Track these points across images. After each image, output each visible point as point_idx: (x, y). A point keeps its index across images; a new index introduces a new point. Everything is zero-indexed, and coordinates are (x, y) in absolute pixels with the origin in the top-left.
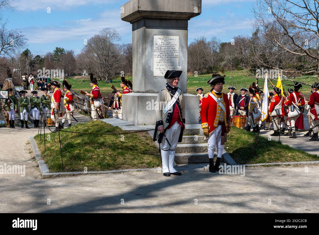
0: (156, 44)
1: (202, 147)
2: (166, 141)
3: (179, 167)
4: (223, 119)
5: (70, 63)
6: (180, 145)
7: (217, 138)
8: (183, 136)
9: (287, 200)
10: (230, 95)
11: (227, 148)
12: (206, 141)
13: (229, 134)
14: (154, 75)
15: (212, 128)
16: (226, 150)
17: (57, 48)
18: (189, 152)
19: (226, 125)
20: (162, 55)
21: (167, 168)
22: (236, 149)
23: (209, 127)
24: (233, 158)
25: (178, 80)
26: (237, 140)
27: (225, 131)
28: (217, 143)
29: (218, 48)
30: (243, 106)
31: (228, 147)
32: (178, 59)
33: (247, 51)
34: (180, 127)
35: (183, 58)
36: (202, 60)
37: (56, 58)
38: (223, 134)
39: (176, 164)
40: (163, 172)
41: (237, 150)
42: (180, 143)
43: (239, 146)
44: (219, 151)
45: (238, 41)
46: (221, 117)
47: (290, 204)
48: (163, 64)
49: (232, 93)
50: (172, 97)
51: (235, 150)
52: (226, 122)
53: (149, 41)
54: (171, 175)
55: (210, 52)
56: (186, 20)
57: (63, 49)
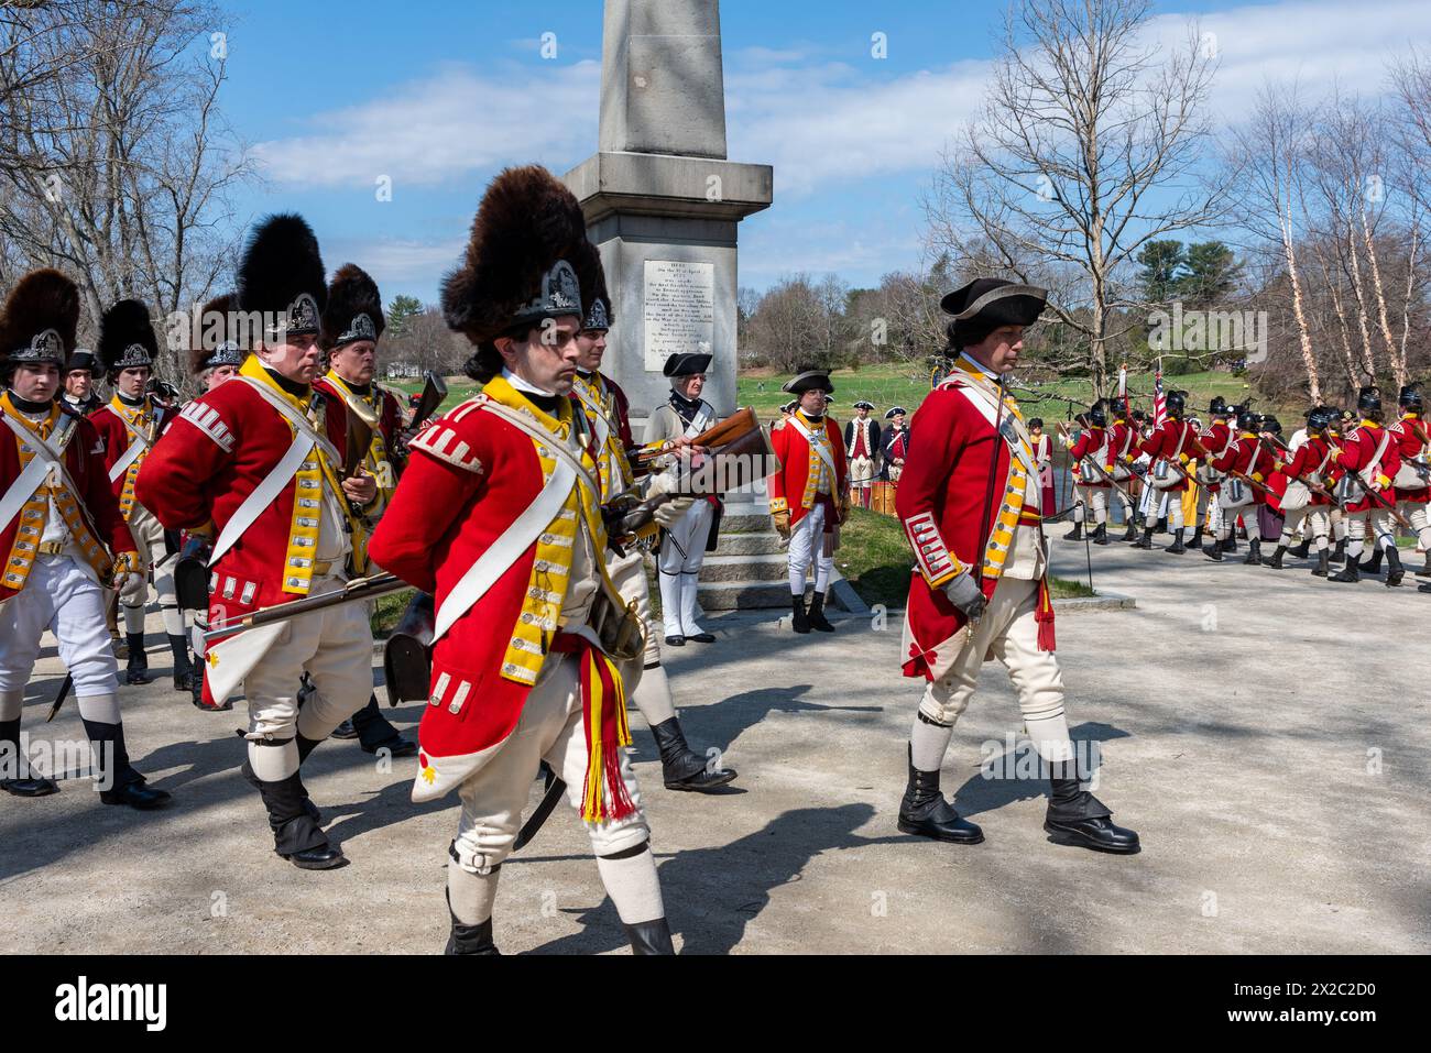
0: (651, 284)
1: (775, 565)
2: (672, 545)
3: (711, 620)
4: (826, 488)
5: (435, 340)
6: (712, 561)
7: (813, 539)
8: (720, 536)
9: (991, 702)
10: (861, 425)
11: (845, 566)
12: (784, 548)
13: (848, 527)
14: (647, 368)
15: (798, 513)
16: (841, 572)
17: (399, 299)
18: (741, 579)
19: (837, 502)
20: (668, 313)
21: (676, 622)
22: (867, 569)
23: (791, 510)
24: (860, 594)
25: (703, 379)
26: (871, 544)
27: (833, 518)
28: (813, 553)
29: (842, 303)
30: (901, 456)
31: (846, 563)
32: (710, 326)
33: (917, 313)
34: (711, 508)
35: (724, 324)
36: (799, 336)
37: (397, 324)
38: (828, 529)
39: (703, 613)
40: (666, 635)
41: (871, 572)
42: (711, 553)
43: (877, 562)
44: (820, 576)
45: (893, 287)
46: (821, 481)
47: (998, 713)
48: (670, 338)
49: (864, 418)
50: (686, 425)
51: (864, 571)
52: (835, 494)
53: (631, 274)
54: (688, 642)
55: (821, 315)
56: (731, 221)
57: (416, 302)
